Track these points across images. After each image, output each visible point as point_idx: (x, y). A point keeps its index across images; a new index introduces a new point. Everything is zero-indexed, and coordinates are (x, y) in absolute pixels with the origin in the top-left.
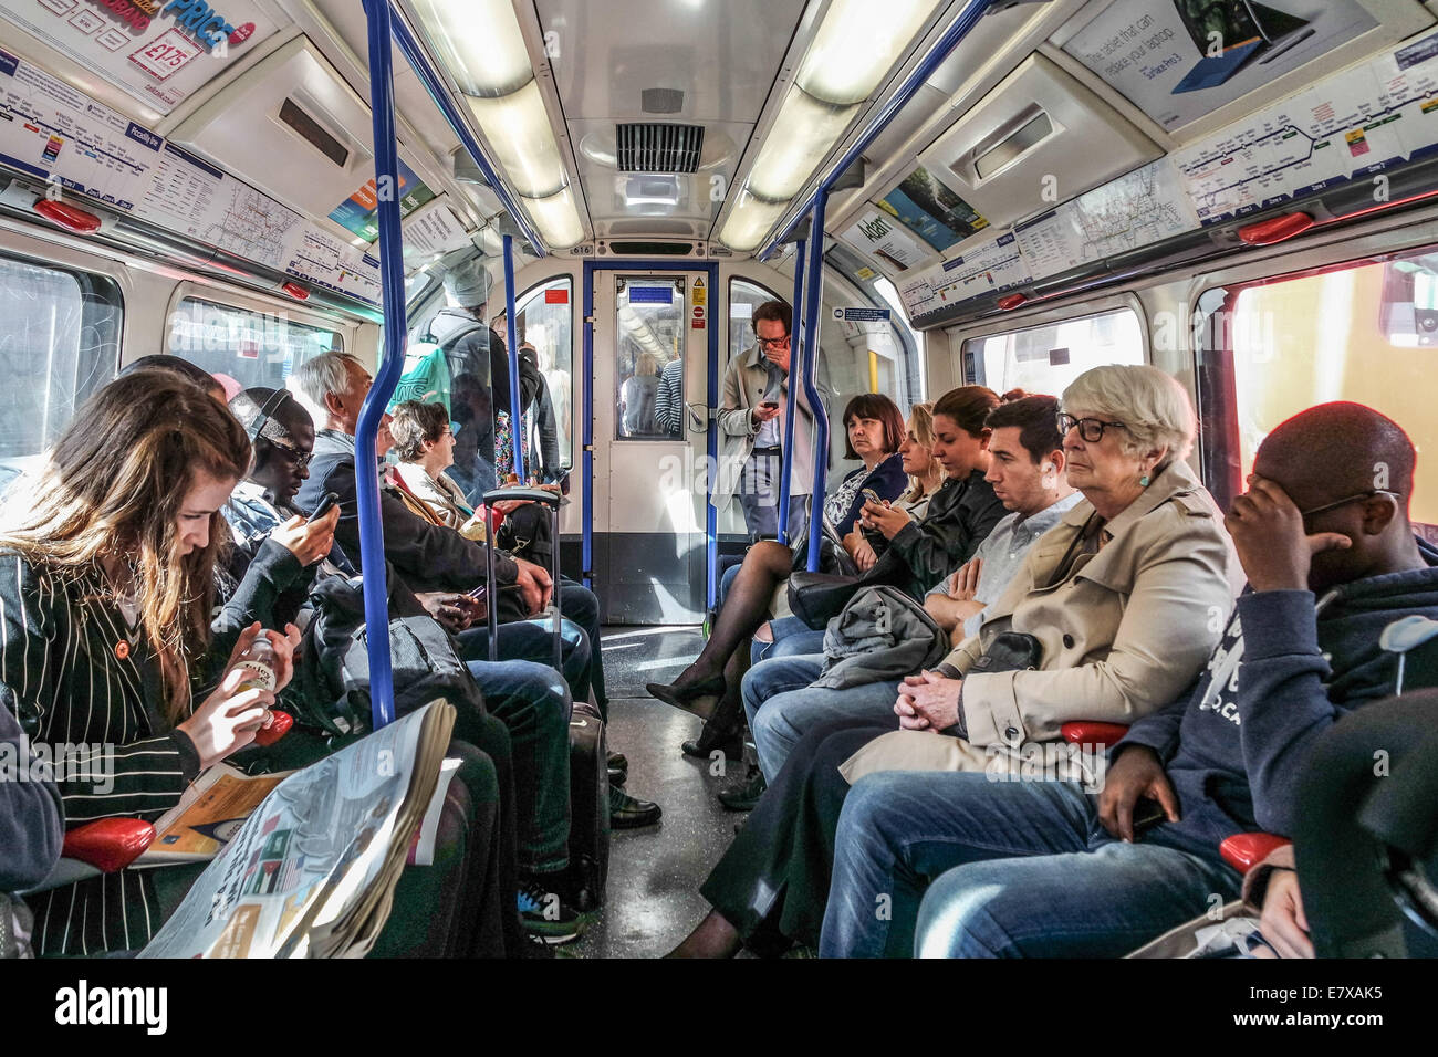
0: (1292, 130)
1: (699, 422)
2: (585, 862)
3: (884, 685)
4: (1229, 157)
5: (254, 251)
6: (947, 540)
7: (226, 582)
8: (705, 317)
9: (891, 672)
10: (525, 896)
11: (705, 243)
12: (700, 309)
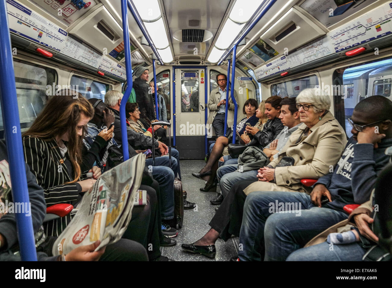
0: (361, 26)
1: (203, 108)
2: (178, 217)
3: (253, 171)
4: (344, 33)
5: (90, 63)
6: (268, 135)
7: (88, 147)
8: (204, 80)
9: (256, 168)
10: (163, 226)
11: (204, 61)
12: (203, 78)
